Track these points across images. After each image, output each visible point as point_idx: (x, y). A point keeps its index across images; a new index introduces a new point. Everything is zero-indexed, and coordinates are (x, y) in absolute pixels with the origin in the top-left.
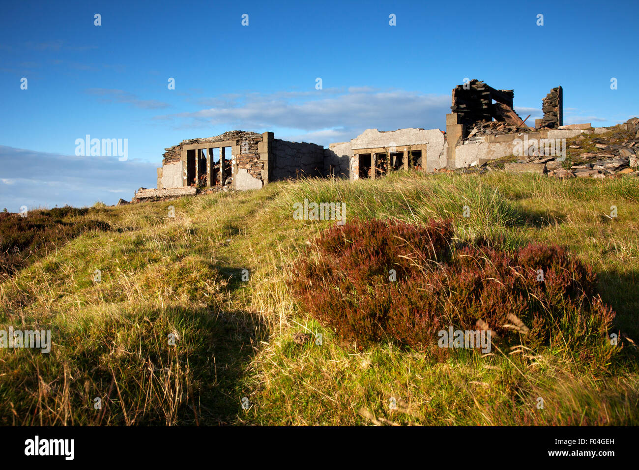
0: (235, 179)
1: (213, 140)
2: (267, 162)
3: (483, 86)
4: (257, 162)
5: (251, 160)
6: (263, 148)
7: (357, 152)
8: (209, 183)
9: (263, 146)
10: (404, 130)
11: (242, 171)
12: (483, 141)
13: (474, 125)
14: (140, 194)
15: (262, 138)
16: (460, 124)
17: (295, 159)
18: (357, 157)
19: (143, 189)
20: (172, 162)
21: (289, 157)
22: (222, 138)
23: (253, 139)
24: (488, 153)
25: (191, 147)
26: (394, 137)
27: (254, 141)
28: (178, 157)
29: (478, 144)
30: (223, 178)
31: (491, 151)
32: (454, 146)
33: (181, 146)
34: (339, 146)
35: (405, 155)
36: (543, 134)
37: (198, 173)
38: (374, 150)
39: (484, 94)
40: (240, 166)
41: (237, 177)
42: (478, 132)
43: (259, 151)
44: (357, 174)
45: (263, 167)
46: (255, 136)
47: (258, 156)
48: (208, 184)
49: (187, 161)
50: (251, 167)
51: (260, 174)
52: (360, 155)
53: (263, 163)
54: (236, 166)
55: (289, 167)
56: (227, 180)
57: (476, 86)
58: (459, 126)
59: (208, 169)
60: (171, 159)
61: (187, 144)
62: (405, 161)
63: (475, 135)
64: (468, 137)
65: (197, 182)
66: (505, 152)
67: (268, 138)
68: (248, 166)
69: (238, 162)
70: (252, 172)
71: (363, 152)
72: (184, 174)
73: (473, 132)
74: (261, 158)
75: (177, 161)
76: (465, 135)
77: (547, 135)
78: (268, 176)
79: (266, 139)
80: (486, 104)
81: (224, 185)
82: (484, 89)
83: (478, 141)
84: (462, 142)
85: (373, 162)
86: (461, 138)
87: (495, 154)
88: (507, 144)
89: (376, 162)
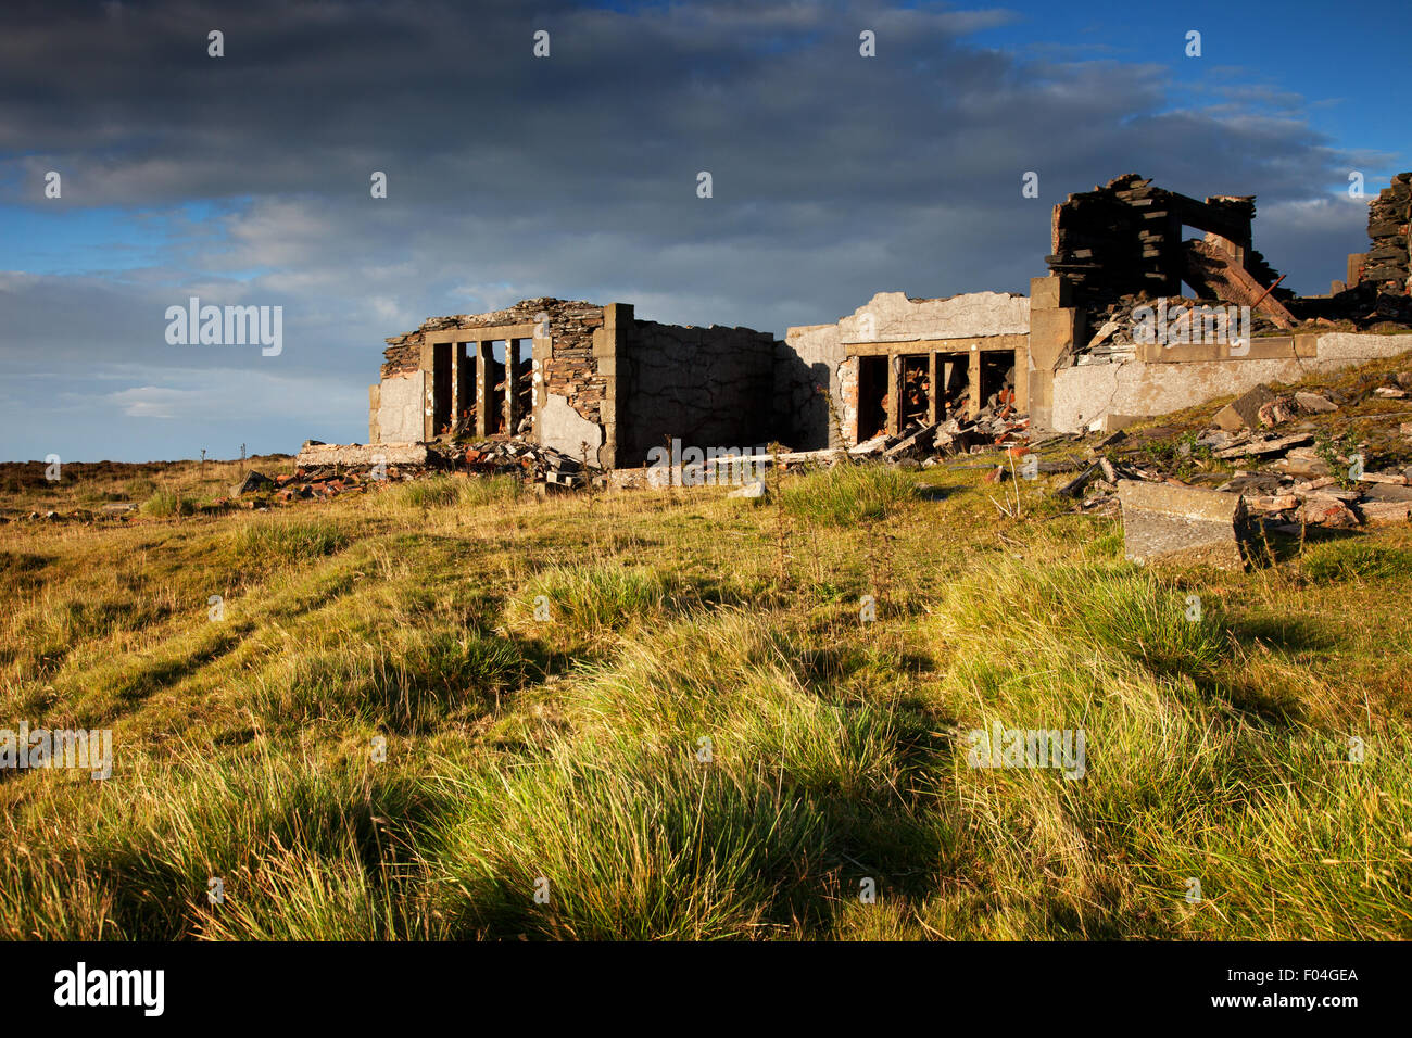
0: (538, 420)
1: (493, 320)
2: (613, 381)
3: (1150, 196)
4: (590, 379)
5: (577, 374)
6: (605, 344)
7: (854, 351)
8: (480, 427)
9: (606, 339)
10: (971, 295)
11: (557, 401)
12: (1131, 356)
13: (1111, 307)
14: (304, 456)
15: (603, 318)
16: (1068, 307)
17: (693, 370)
18: (855, 362)
19: (313, 443)
20: (401, 373)
21: (676, 365)
22: (513, 315)
23: (581, 320)
24: (1144, 393)
25: (441, 337)
26: (947, 314)
27: (583, 326)
28: (415, 359)
29: (1115, 365)
30: (513, 416)
31: (1151, 386)
32: (1050, 368)
33: (420, 334)
34: (811, 333)
35: (974, 363)
36: (1305, 343)
37: (458, 400)
38: (895, 347)
39: (1148, 216)
40: (551, 388)
41: (544, 416)
42: (1117, 331)
43: (595, 352)
44: (853, 407)
45: (603, 393)
46: (587, 313)
47: (592, 364)
48: (478, 430)
49: (434, 370)
50: (578, 390)
51: (597, 410)
52: (861, 358)
53: (604, 382)
54: (542, 387)
55: (675, 390)
56: (523, 421)
57: (1129, 193)
58: (1065, 311)
59: (480, 393)
60: (399, 364)
61: (435, 328)
62: (974, 376)
63: (1109, 340)
64: (1090, 345)
65: (454, 422)
66: (1192, 393)
67: (616, 320)
68: (570, 389)
69: (548, 378)
70: (578, 403)
71: (869, 351)
72: (426, 403)
73: (1106, 329)
74: (599, 370)
75: (411, 371)
76: (1082, 338)
77: (1314, 347)
78: (616, 415)
79: (611, 322)
80: (1155, 245)
81: (514, 432)
82: (1149, 202)
83: (1115, 357)
84: (1071, 359)
85: (893, 377)
86: (1070, 346)
87: (1163, 395)
88: (1199, 368)
89: (901, 377)
